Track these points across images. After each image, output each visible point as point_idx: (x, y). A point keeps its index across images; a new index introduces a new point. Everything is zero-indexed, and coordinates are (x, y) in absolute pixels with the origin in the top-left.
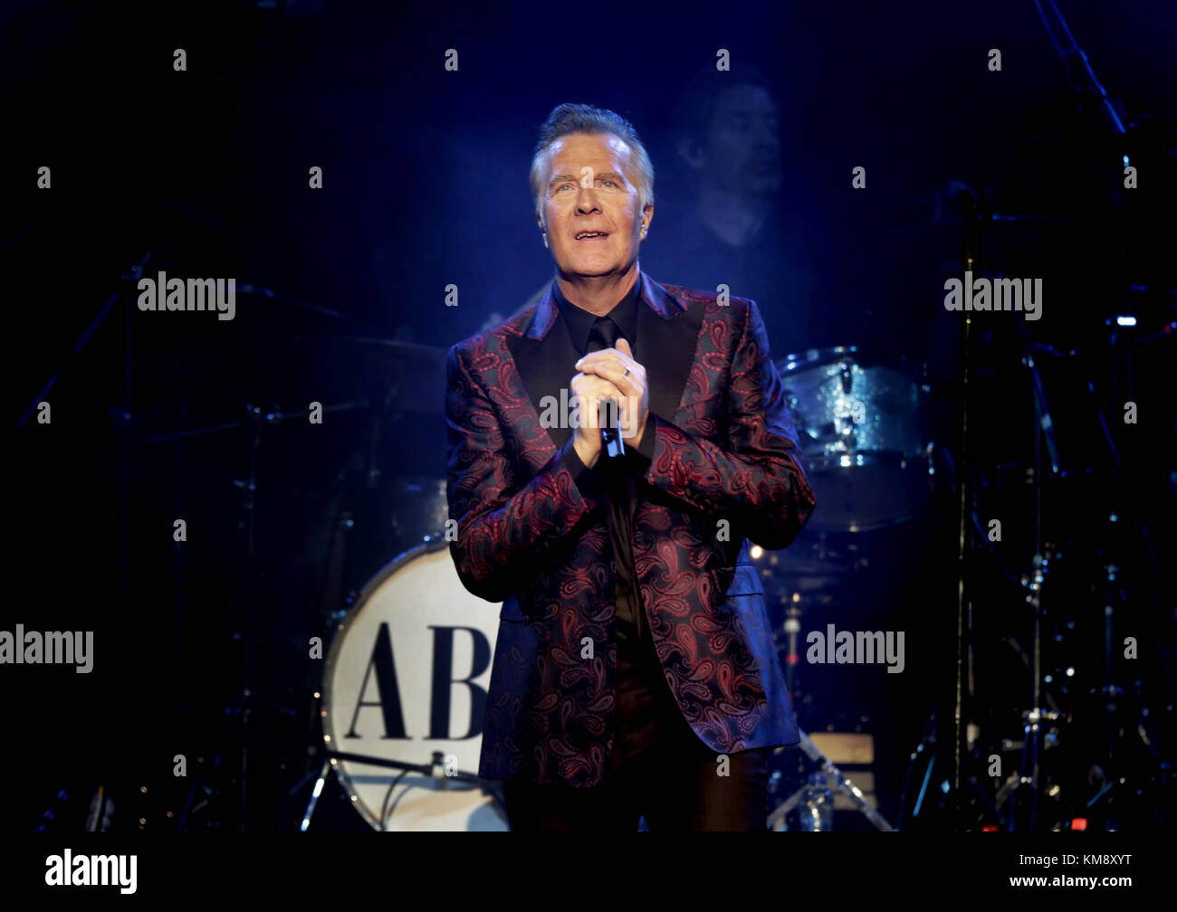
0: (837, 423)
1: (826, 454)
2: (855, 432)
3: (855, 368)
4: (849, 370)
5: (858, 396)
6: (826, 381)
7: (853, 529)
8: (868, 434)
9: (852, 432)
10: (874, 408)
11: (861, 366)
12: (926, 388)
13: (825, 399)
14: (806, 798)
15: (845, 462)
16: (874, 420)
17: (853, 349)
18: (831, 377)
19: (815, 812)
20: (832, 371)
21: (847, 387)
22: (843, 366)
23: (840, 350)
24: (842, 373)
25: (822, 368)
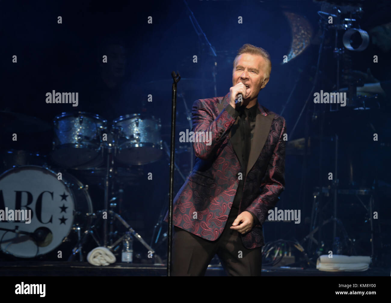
0: (134, 135)
1: (131, 143)
2: (140, 137)
3: (140, 120)
4: (138, 120)
5: (141, 127)
6: (131, 123)
7: (139, 164)
8: (143, 138)
9: (139, 137)
10: (145, 131)
11: (142, 119)
12: (160, 125)
13: (131, 128)
14: (125, 238)
15: (137, 146)
16: (145, 134)
17: (139, 114)
18: (133, 122)
19: (127, 242)
20: (133, 120)
21: (137, 124)
22: (136, 119)
23: (135, 115)
24: (136, 121)
25: (130, 120)
